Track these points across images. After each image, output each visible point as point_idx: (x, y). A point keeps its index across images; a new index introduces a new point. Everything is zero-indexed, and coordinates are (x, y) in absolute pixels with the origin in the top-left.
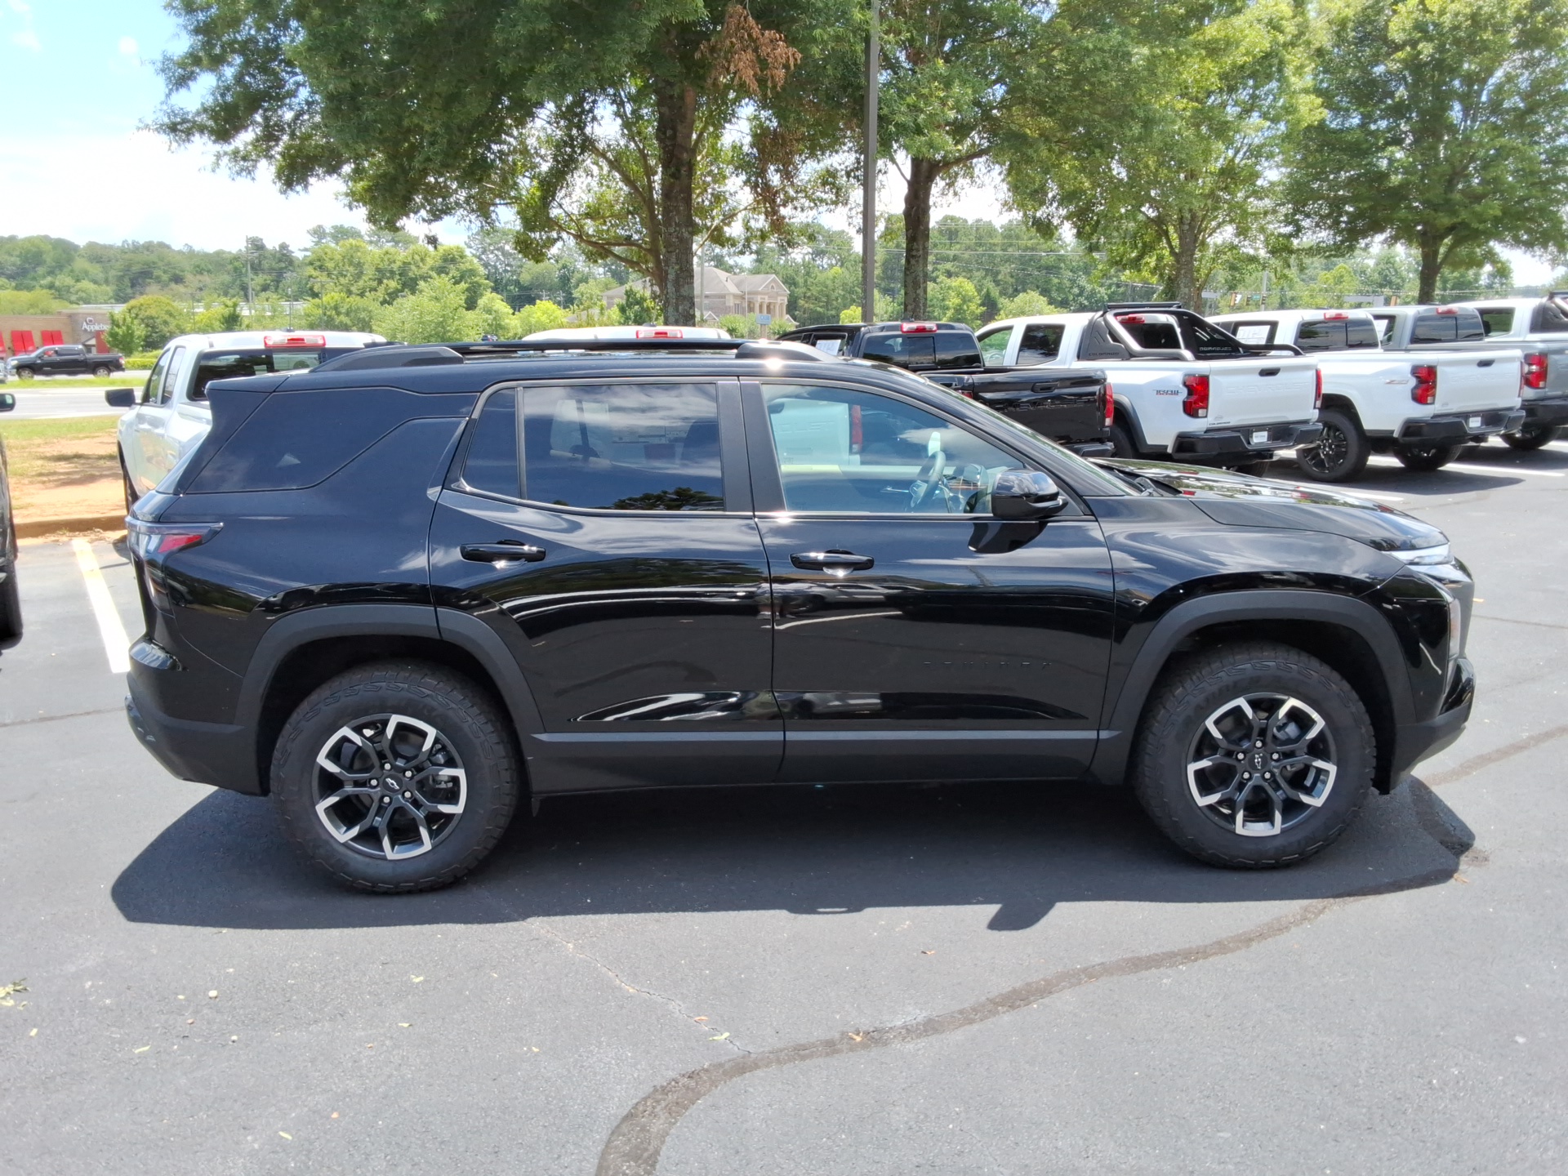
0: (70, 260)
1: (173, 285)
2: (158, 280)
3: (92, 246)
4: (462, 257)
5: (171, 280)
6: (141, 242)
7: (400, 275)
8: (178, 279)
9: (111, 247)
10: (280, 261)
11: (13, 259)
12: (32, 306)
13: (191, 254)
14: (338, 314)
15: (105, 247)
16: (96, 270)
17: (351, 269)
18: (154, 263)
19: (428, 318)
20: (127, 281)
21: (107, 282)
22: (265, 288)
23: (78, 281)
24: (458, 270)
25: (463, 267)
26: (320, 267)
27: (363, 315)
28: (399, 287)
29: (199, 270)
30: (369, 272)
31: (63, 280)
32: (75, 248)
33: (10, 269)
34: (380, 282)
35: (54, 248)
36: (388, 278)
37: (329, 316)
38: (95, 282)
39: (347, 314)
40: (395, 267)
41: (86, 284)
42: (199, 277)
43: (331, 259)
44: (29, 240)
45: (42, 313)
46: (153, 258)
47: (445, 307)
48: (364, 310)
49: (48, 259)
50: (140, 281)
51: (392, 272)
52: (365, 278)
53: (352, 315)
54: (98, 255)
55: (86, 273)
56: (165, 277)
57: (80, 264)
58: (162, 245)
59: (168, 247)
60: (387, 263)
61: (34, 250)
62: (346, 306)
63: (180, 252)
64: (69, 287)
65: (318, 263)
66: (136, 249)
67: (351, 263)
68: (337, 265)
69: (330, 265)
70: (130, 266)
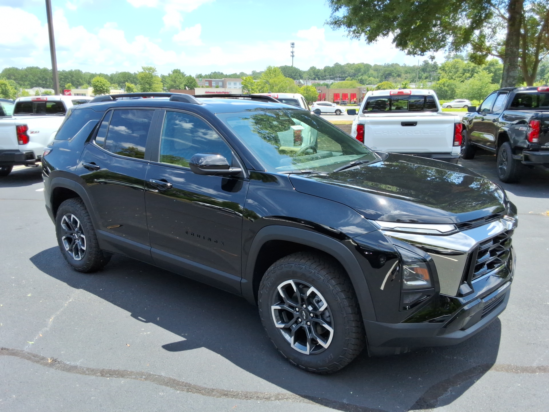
0: (368, 70)
1: (397, 78)
2: (393, 76)
3: (375, 65)
4: (497, 63)
5: (397, 76)
6: (390, 64)
7: (472, 71)
8: (399, 76)
9: (381, 66)
10: (433, 68)
11: (352, 71)
12: (351, 85)
13: (405, 66)
14: (444, 86)
15: (379, 66)
16: (375, 74)
17: (454, 70)
18: (393, 71)
19: (476, 87)
20: (384, 77)
21: (378, 77)
22: (426, 78)
23: (369, 77)
24: (494, 68)
25: (496, 67)
26: (443, 70)
27: (453, 87)
28: (470, 76)
29: (406, 72)
30: (461, 71)
31: (365, 77)
32: (370, 66)
33: (351, 74)
34: (464, 74)
35: (364, 67)
36: (467, 73)
37: (441, 87)
38: (374, 78)
39: (447, 86)
40: (470, 68)
41: (371, 78)
42: (406, 75)
43: (447, 67)
44: (358, 64)
45: (353, 88)
46: (393, 69)
47: (483, 83)
48: (454, 85)
49: (362, 71)
50: (388, 77)
51: (469, 70)
52: (458, 73)
53: (449, 86)
54: (377, 68)
55: (372, 74)
56: (395, 75)
57: (371, 71)
58: (397, 64)
59: (398, 65)
60: (467, 67)
61: (359, 67)
62: (448, 83)
63: (402, 66)
64: (366, 79)
65: (443, 68)
66: (388, 66)
67: (454, 68)
68: (449, 69)
69: (447, 69)
70: (385, 72)
